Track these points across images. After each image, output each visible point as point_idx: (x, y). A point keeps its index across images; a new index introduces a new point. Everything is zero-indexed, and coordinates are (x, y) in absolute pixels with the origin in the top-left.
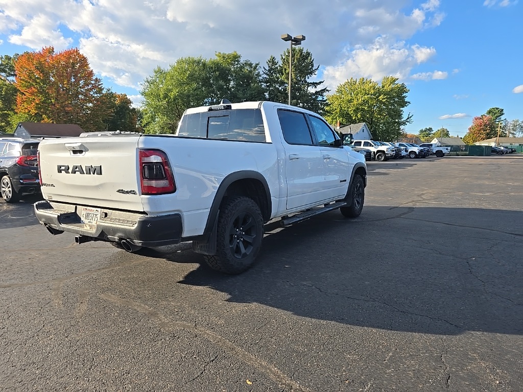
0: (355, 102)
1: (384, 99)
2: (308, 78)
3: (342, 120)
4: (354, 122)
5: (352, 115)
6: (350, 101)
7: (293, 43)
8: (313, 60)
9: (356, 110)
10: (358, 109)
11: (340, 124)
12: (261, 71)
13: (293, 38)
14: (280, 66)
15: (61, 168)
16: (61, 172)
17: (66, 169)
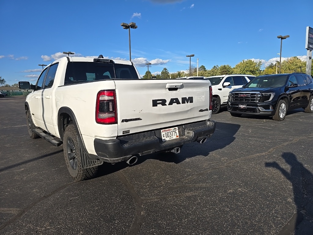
15: (158, 102)
16: (157, 106)
17: (163, 102)
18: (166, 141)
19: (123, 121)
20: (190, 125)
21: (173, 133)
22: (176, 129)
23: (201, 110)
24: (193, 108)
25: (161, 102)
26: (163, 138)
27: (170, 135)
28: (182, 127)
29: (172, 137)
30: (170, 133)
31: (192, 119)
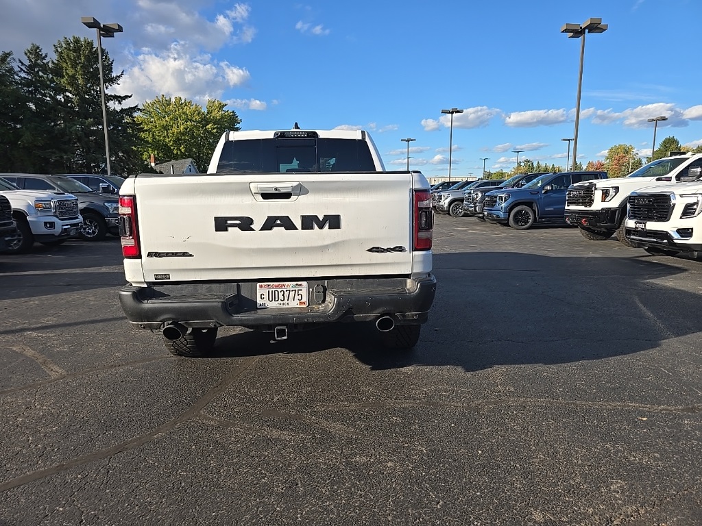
0: (175, 130)
1: (214, 129)
2: (107, 88)
3: (158, 154)
4: (176, 158)
5: (172, 148)
6: (166, 128)
7: (101, 32)
8: (112, 63)
9: (178, 142)
10: (178, 139)
11: (156, 159)
12: (16, 66)
13: (102, 26)
14: (53, 63)
15: (229, 222)
16: (227, 230)
17: (246, 224)
18: (267, 308)
19: (150, 255)
20: (348, 283)
21: (292, 294)
22: (301, 285)
23: (374, 248)
24: (344, 242)
25: (238, 222)
26: (259, 301)
27: (281, 297)
28: (320, 285)
29: (286, 301)
30: (281, 294)
31: (349, 268)
